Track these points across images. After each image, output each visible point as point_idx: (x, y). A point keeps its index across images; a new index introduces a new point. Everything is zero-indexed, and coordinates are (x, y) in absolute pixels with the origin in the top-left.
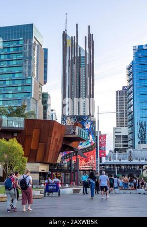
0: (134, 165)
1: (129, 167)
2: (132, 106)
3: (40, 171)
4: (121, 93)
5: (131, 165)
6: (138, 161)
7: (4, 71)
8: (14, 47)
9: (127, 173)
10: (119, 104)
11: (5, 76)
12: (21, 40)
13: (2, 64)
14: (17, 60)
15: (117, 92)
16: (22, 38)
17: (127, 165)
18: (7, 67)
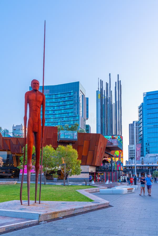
0: (145, 167)
1: (141, 168)
2: (142, 131)
3: (90, 171)
4: (132, 125)
5: (143, 167)
6: (147, 164)
7: (62, 112)
8: (68, 97)
9: (140, 172)
10: (131, 132)
11: (63, 115)
12: (72, 92)
13: (61, 108)
14: (69, 105)
15: (130, 125)
16: (72, 91)
17: (140, 167)
18: (64, 109)
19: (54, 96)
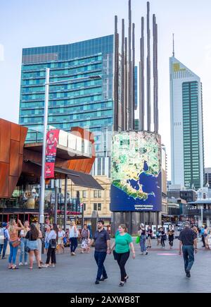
7: (81, 94)
8: (92, 65)
11: (82, 100)
12: (100, 56)
13: (79, 87)
14: (95, 80)
16: (101, 53)
18: (84, 89)
19: (67, 64)
